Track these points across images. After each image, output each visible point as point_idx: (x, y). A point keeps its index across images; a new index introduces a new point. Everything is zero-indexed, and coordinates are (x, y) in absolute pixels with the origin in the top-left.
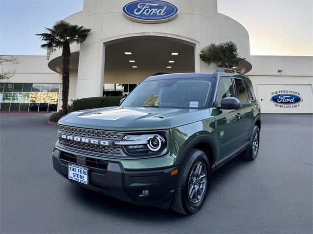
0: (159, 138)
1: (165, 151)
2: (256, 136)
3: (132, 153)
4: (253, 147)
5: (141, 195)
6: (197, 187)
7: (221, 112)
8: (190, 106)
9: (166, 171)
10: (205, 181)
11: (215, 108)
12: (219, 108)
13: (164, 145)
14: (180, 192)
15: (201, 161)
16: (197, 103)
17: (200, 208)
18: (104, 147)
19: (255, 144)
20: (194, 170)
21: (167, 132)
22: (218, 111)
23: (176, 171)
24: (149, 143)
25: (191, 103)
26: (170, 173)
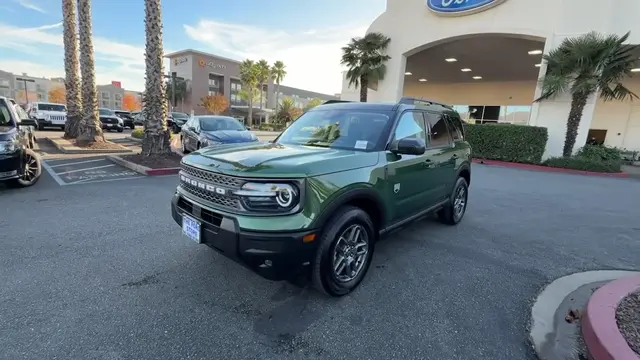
0: (289, 189)
1: (297, 208)
2: (462, 192)
3: (253, 207)
4: (456, 206)
5: (263, 266)
6: (350, 259)
7: (400, 157)
8: (356, 147)
9: (295, 236)
10: (365, 250)
11: (389, 152)
12: (395, 153)
13: (296, 200)
14: (318, 266)
15: (357, 223)
16: (366, 143)
17: (352, 289)
18: (220, 195)
19: (458, 202)
20: (346, 237)
21: (302, 181)
22: (395, 156)
23: (312, 237)
24: (278, 195)
25: (358, 142)
26: (301, 239)
